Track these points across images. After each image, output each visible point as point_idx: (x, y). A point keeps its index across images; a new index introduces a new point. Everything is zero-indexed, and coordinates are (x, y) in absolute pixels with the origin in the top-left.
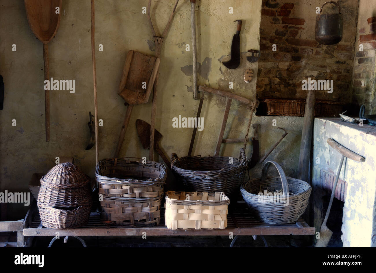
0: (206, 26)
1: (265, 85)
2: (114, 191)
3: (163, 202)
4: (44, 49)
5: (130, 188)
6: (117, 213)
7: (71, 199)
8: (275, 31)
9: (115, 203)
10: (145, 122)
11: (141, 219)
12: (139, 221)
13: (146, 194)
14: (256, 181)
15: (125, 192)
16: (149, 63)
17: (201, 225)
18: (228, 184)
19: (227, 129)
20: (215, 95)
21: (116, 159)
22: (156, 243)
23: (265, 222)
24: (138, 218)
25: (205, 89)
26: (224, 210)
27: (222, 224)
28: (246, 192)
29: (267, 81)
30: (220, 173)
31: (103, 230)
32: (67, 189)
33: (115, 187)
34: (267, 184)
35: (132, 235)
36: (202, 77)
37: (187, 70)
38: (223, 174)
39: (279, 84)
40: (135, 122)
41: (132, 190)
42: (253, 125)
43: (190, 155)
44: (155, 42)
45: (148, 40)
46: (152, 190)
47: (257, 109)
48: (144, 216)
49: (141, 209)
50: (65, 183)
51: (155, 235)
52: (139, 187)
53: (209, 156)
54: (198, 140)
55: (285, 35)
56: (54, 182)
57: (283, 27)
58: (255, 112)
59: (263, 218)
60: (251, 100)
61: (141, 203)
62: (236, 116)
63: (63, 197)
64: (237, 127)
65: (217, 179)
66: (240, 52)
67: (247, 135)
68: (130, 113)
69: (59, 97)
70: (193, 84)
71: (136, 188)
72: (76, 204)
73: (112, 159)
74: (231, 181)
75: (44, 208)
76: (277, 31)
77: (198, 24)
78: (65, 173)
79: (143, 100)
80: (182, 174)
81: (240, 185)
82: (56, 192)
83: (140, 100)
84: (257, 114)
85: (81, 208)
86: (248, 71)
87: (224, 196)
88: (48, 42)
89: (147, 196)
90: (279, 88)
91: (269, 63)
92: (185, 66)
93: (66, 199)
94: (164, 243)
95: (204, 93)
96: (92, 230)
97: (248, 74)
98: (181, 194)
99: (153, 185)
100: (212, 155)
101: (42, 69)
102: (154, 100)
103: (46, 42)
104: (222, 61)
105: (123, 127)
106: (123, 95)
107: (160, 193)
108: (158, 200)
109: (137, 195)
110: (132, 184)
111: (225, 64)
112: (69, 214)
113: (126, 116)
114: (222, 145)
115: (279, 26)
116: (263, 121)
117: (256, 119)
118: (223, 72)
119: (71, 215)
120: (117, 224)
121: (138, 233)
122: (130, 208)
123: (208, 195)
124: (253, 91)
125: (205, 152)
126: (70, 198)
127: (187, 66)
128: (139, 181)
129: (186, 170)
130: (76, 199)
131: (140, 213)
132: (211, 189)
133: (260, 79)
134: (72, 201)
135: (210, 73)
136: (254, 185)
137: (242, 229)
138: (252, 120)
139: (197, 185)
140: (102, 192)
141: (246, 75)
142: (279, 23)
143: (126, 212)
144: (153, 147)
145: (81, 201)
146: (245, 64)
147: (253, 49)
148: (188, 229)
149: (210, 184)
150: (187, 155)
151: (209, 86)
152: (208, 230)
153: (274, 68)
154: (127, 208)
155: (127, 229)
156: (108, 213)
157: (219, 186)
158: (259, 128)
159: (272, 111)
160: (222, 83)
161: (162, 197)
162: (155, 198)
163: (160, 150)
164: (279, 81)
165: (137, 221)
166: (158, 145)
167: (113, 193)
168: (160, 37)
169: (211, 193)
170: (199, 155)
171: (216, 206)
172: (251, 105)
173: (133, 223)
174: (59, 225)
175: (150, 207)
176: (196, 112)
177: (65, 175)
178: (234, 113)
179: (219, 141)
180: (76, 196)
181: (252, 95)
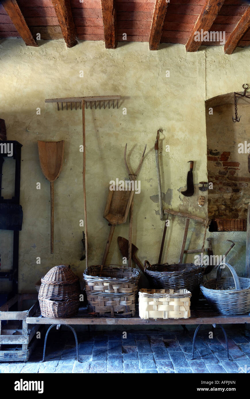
0: (167, 166)
1: (215, 210)
2: (97, 288)
3: (137, 297)
4: (51, 186)
5: (109, 285)
6: (100, 306)
7: (63, 294)
8: (218, 172)
9: (98, 298)
10: (124, 238)
11: (120, 311)
12: (118, 313)
13: (123, 290)
14: (212, 281)
15: (106, 288)
16: (126, 194)
17: (168, 315)
18: (190, 282)
19: (187, 243)
20: (177, 216)
21: (102, 266)
22: (135, 334)
23: (223, 313)
24: (117, 310)
25: (169, 212)
26: (187, 301)
27: (186, 314)
28: (205, 288)
29: (215, 208)
30: (182, 273)
31: (88, 319)
32: (60, 285)
33: (98, 284)
34: (222, 283)
35: (112, 324)
36: (167, 203)
37: (155, 198)
38: (185, 274)
39: (225, 210)
40: (117, 239)
41: (111, 286)
42: (208, 238)
43: (160, 263)
44: (130, 178)
45: (125, 178)
46: (127, 287)
47: (209, 226)
48: (121, 309)
49: (119, 303)
50: (59, 280)
51: (131, 324)
52: (117, 284)
53: (174, 264)
54: (166, 251)
55: (226, 174)
56: (50, 280)
57: (224, 168)
58: (209, 228)
59: (220, 309)
60: (204, 219)
61: (119, 297)
62: (193, 232)
63: (57, 292)
64: (195, 240)
65: (180, 278)
66: (194, 183)
67: (203, 246)
68: (112, 231)
69: (61, 221)
70: (159, 208)
71: (115, 284)
72: (67, 298)
73: (99, 266)
74: (192, 280)
75: (42, 301)
76: (220, 172)
77: (161, 165)
78: (59, 273)
79: (122, 221)
80: (153, 275)
81: (200, 284)
82: (51, 288)
83: (120, 222)
84: (210, 231)
85: (71, 301)
86: (201, 197)
87: (186, 291)
88: (54, 181)
89: (124, 291)
90: (225, 213)
91: (216, 194)
92: (153, 196)
93: (59, 294)
94: (142, 334)
95: (168, 215)
96: (79, 319)
97: (201, 200)
98: (152, 291)
99: (129, 282)
100: (176, 263)
101: (50, 201)
102: (130, 221)
103: (52, 181)
104: (180, 191)
105: (108, 242)
106: (107, 218)
107: (135, 289)
108: (132, 295)
109: (115, 291)
110: (111, 282)
111: (183, 193)
112: (60, 305)
113: (110, 234)
114: (184, 255)
115: (222, 168)
116: (215, 236)
117: (209, 234)
118: (182, 199)
119: (62, 305)
120: (100, 315)
121: (117, 322)
122: (110, 302)
123: (174, 291)
124: (206, 212)
125: (172, 261)
126: (62, 292)
127: (155, 195)
128: (116, 279)
129: (156, 272)
130: (67, 294)
131: (118, 306)
132: (176, 287)
133: (210, 207)
134: (64, 295)
135: (172, 200)
136: (211, 284)
137: (203, 319)
138: (206, 234)
139: (165, 284)
140: (88, 289)
141: (200, 200)
142: (221, 166)
143: (107, 305)
144: (131, 257)
145: (71, 295)
146: (198, 192)
147: (203, 181)
148: (158, 318)
149: (175, 283)
150: (158, 263)
151: (172, 210)
152: (175, 320)
153: (220, 198)
154: (108, 302)
155: (108, 319)
156: (93, 305)
157: (182, 284)
158: (212, 241)
159: (221, 227)
160: (181, 207)
161: (136, 293)
162: (130, 293)
163: (137, 260)
164: (225, 208)
165: (116, 312)
166: (135, 256)
167: (96, 289)
168: (134, 175)
169: (176, 290)
170: (167, 263)
171: (180, 299)
172: (205, 223)
173: (113, 314)
174: (53, 314)
175: (126, 301)
176: (162, 230)
177: (59, 274)
178: (192, 230)
179: (182, 251)
180: (67, 291)
181: (205, 216)
